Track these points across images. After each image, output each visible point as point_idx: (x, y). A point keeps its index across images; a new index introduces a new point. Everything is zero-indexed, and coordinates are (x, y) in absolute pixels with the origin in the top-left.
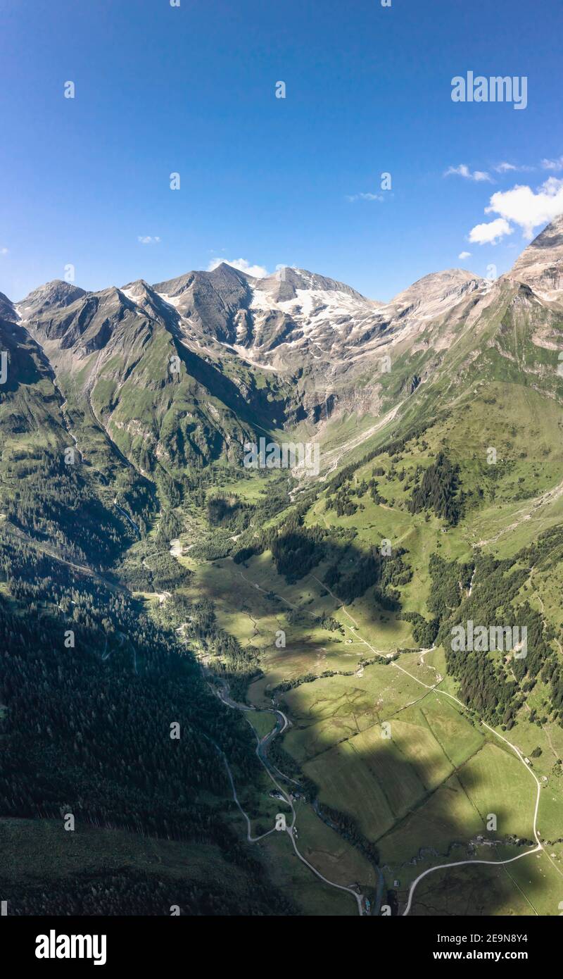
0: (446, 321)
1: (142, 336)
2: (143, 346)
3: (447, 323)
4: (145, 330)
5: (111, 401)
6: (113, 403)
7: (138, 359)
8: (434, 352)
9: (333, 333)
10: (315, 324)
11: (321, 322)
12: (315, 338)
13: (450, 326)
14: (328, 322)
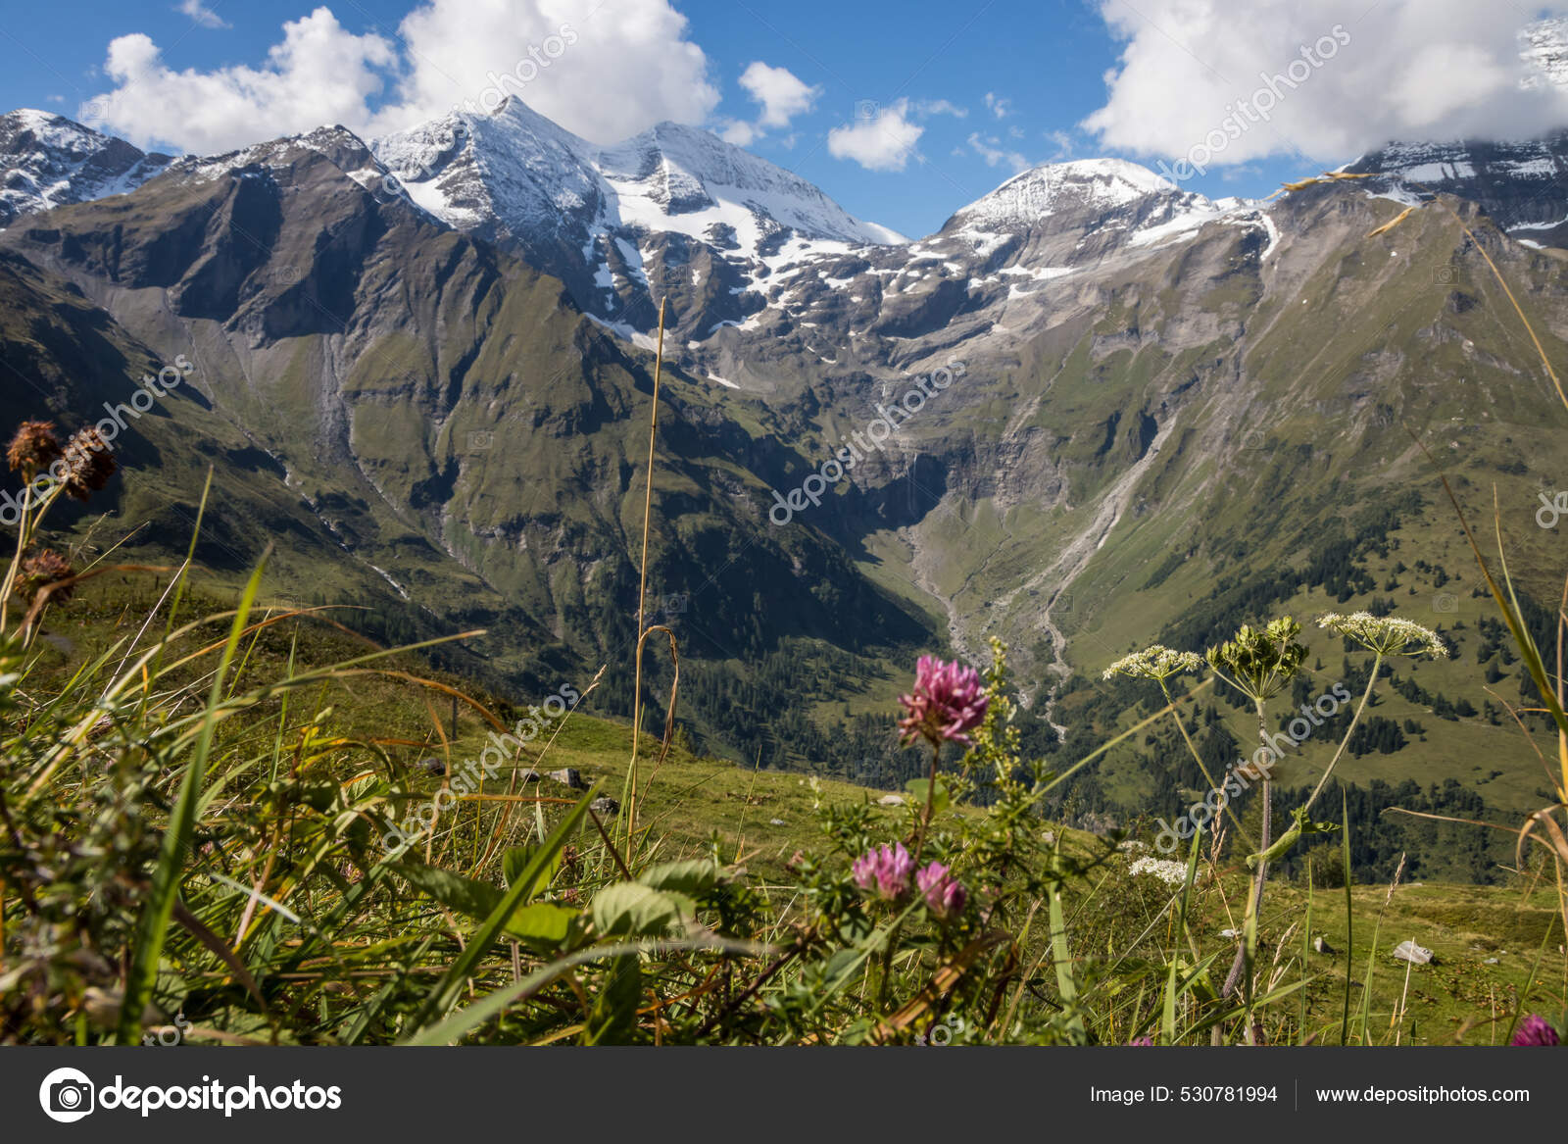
0: (1176, 281)
1: (464, 284)
2: (475, 311)
3: (1181, 287)
4: (465, 266)
5: (433, 466)
6: (441, 471)
7: (469, 347)
8: (1167, 356)
9: (838, 300)
10: (784, 276)
11: (795, 272)
12: (798, 310)
13: (1191, 296)
14: (814, 273)
